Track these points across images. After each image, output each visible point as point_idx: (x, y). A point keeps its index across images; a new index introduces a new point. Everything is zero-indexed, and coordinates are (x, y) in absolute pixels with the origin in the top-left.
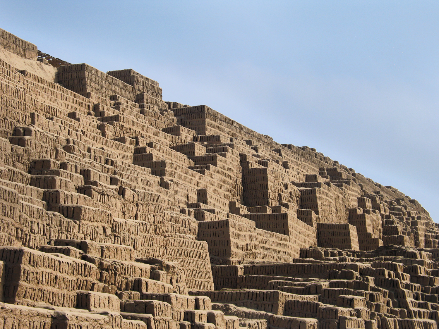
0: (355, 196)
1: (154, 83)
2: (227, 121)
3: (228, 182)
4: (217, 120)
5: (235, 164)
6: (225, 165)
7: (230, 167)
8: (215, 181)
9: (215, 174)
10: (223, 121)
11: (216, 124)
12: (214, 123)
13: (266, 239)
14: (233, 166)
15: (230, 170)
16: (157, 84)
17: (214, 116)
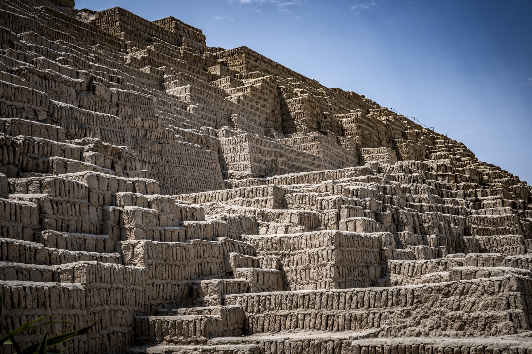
0: (399, 130)
1: (197, 30)
2: (269, 62)
3: (264, 111)
4: (258, 60)
5: (272, 96)
6: (260, 95)
7: (266, 98)
8: (249, 109)
9: (249, 103)
10: (265, 62)
11: (257, 64)
12: (255, 63)
13: (297, 157)
14: (269, 97)
15: (266, 101)
16: (201, 31)
17: (256, 57)
